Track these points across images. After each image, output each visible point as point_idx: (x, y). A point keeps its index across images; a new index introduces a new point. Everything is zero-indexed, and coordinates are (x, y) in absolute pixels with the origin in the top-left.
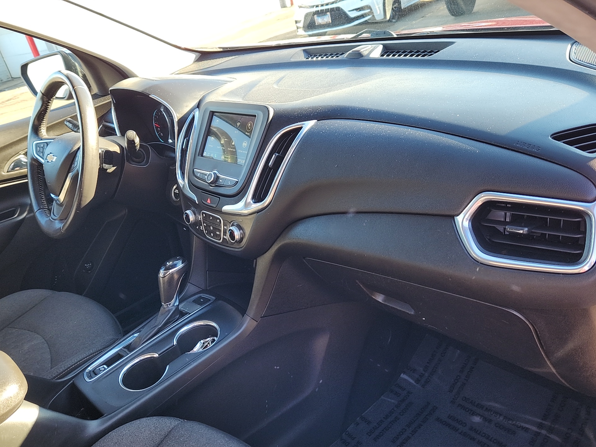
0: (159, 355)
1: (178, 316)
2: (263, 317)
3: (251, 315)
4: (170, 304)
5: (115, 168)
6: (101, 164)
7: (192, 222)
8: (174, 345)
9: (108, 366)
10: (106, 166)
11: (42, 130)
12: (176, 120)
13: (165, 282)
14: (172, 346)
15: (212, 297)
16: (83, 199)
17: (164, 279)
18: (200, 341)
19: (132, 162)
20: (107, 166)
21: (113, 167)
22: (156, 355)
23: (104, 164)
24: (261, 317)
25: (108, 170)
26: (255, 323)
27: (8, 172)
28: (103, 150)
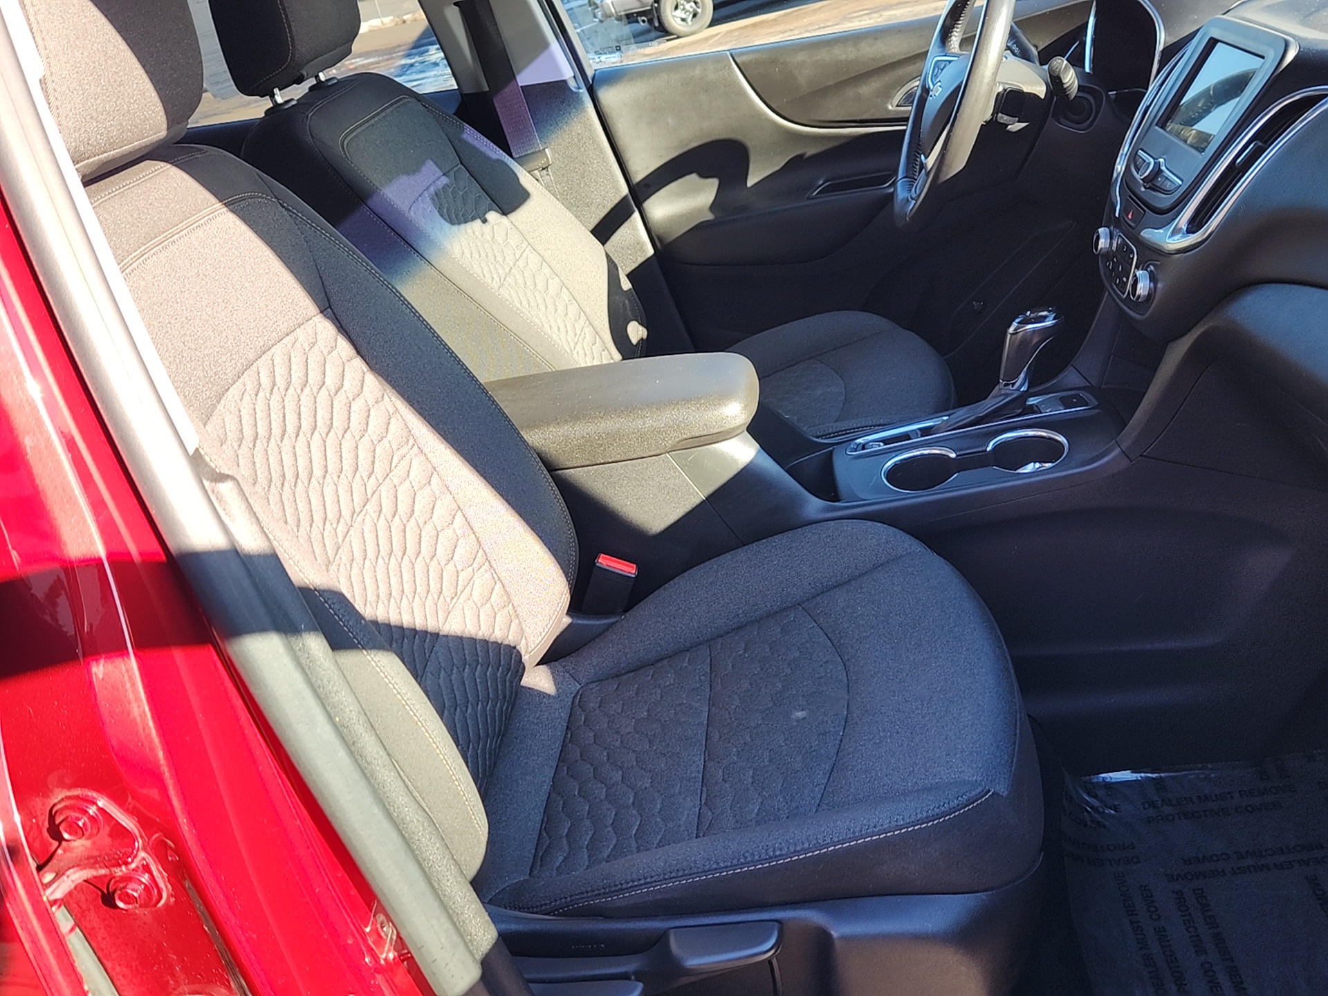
0: (957, 456)
1: (1020, 411)
2: (1146, 456)
3: (1125, 446)
4: (1013, 384)
5: (1024, 125)
6: (995, 113)
7: (1101, 249)
8: (986, 450)
9: (885, 444)
10: (1003, 118)
11: (953, 38)
12: (1160, 47)
13: (1014, 343)
14: (982, 451)
15: (1093, 399)
16: (944, 168)
17: (1014, 336)
18: (1035, 462)
19: (1062, 120)
20: (1005, 117)
21: (1018, 122)
22: (953, 455)
23: (1000, 115)
24: (1141, 456)
25: (1009, 127)
26: (1125, 463)
27: (897, 106)
28: (1007, 86)
